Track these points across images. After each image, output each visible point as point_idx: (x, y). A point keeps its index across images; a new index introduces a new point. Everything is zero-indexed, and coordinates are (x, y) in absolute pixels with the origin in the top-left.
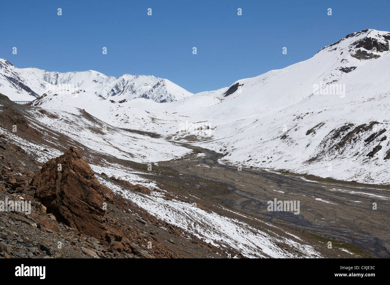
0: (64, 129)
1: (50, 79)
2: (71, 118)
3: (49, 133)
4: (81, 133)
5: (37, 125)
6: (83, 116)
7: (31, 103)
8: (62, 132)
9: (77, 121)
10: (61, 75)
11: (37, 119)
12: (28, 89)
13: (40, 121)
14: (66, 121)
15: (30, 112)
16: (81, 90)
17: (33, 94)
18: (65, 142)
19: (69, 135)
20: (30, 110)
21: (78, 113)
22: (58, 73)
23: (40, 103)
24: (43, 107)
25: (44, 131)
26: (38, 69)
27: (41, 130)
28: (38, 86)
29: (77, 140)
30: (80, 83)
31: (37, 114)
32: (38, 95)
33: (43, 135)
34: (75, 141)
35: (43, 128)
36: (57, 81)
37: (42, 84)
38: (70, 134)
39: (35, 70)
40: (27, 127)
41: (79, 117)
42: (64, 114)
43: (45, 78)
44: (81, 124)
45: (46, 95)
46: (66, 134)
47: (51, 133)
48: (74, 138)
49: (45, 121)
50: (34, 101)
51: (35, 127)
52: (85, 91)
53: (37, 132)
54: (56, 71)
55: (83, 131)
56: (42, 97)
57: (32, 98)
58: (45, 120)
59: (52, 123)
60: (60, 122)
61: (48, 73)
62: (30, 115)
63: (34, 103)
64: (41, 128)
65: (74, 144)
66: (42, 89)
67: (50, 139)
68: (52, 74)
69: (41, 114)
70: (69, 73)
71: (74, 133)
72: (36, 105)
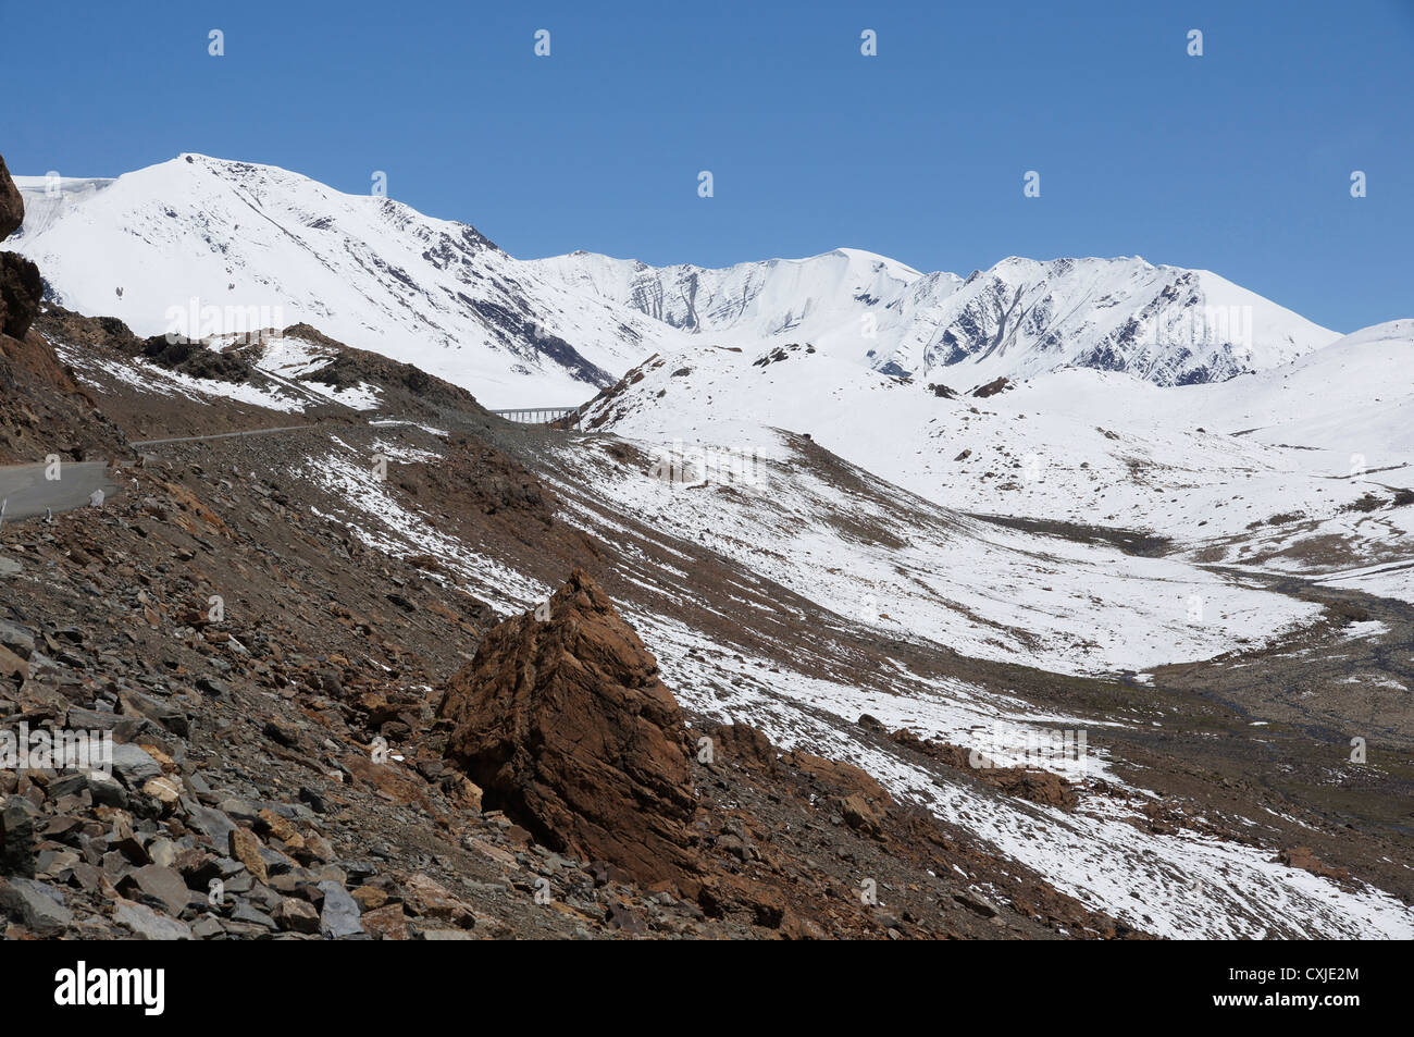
0: (718, 528)
1: (659, 301)
3: (649, 550)
4: (794, 543)
5: (594, 515)
6: (803, 464)
7: (574, 416)
8: (709, 542)
9: (777, 488)
10: (709, 280)
11: (597, 485)
12: (563, 353)
13: (611, 494)
14: (728, 493)
15: (567, 454)
16: (794, 347)
17: (587, 372)
18: (717, 586)
19: (741, 556)
20: (565, 446)
21: (783, 454)
22: (694, 269)
23: (613, 414)
24: (625, 431)
25: (623, 539)
26: (608, 260)
27: (610, 534)
28: (610, 336)
29: (774, 577)
30: (797, 313)
31: (599, 463)
32: (607, 377)
33: (616, 558)
34: (765, 583)
35: (620, 528)
36: (691, 308)
37: (625, 328)
38: (744, 551)
39: (595, 263)
40: (549, 522)
41: (785, 468)
43: (639, 299)
44: (793, 502)
45: (640, 377)
46: (725, 548)
47: (656, 545)
48: (764, 566)
49: (634, 494)
50: (587, 406)
51: (586, 521)
52: (811, 351)
53: (589, 543)
54: (686, 261)
55: (804, 535)
56: (622, 386)
57: (585, 392)
58: (632, 492)
59: (663, 501)
60: (697, 499)
61: (650, 271)
62: (564, 470)
63: (589, 415)
64: (611, 525)
65: (763, 593)
66: (624, 347)
67: (650, 573)
68: (670, 278)
69: (612, 462)
70: (748, 266)
71: (764, 544)
72: (595, 423)
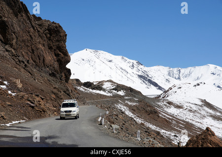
0: (189, 117)
1: (173, 75)
2: (194, 108)
3: (177, 122)
4: (204, 120)
5: (166, 115)
6: (204, 105)
7: (160, 96)
8: (187, 120)
9: (200, 110)
10: (182, 71)
11: (165, 109)
12: (156, 85)
13: (169, 111)
14: (190, 111)
15: (159, 103)
16: (201, 83)
17: (160, 88)
18: (190, 129)
19: (194, 123)
20: (159, 102)
21: (200, 103)
22: (180, 68)
23: (166, 96)
24: (170, 99)
25: (172, 120)
26: (163, 67)
27: (169, 119)
28: (164, 81)
29: (200, 127)
30: (200, 76)
31: (165, 105)
32: (164, 89)
33: (172, 123)
34: (199, 128)
35: (171, 118)
36: (179, 76)
37: (167, 80)
38: (194, 122)
39: (161, 67)
40: (159, 116)
41: (201, 106)
42: (188, 105)
43: (169, 74)
44: (203, 113)
45: (171, 89)
46: (190, 121)
48: (198, 125)
49: (172, 111)
50: (161, 94)
51: (165, 116)
52: (204, 84)
53: (166, 120)
55: (205, 119)
56: (168, 90)
57: (160, 92)
58: (172, 110)
59: (178, 112)
60: (185, 112)
61: (171, 69)
62: (159, 106)
63: (162, 96)
64: (169, 117)
65: (199, 130)
66: (167, 83)
67: (177, 127)
68: (175, 70)
69: (168, 105)
70: (190, 68)
71: (198, 121)
72: (163, 98)
